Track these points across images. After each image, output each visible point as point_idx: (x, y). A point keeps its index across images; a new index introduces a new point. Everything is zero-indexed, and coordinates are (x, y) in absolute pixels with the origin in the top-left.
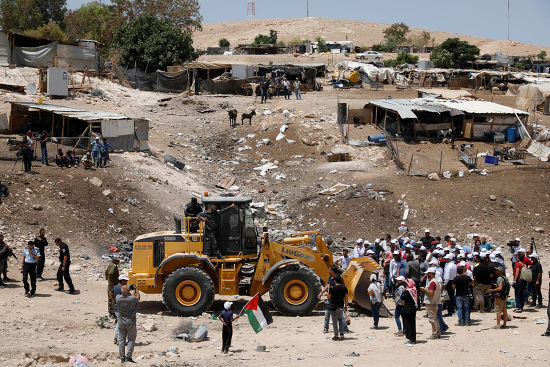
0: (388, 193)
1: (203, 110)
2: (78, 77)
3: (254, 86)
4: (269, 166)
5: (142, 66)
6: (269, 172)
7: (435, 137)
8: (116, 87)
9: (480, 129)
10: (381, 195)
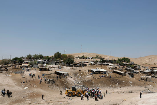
0: (92, 81)
1: (74, 69)
2: (62, 66)
5: (68, 64)
6: (80, 78)
7: (97, 74)
8: (66, 67)
9: (102, 73)
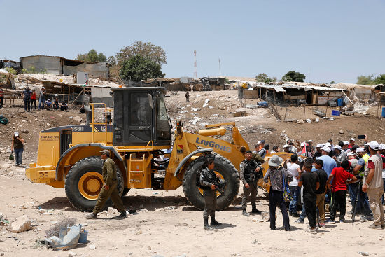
0: (273, 129)
3: (192, 86)
4: (198, 119)
6: (198, 122)
7: (296, 104)
9: (322, 99)
10: (269, 131)
